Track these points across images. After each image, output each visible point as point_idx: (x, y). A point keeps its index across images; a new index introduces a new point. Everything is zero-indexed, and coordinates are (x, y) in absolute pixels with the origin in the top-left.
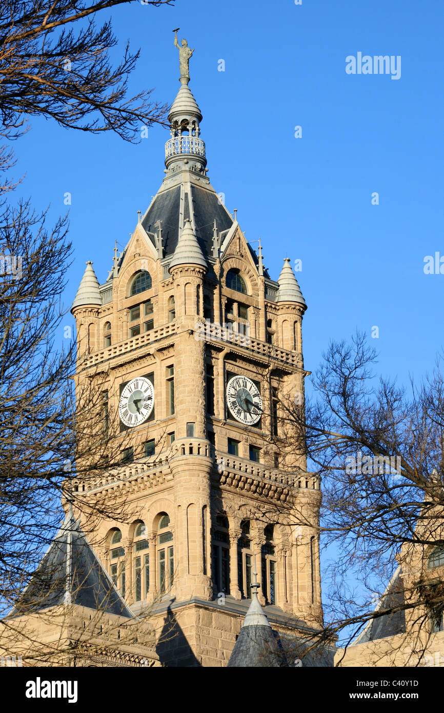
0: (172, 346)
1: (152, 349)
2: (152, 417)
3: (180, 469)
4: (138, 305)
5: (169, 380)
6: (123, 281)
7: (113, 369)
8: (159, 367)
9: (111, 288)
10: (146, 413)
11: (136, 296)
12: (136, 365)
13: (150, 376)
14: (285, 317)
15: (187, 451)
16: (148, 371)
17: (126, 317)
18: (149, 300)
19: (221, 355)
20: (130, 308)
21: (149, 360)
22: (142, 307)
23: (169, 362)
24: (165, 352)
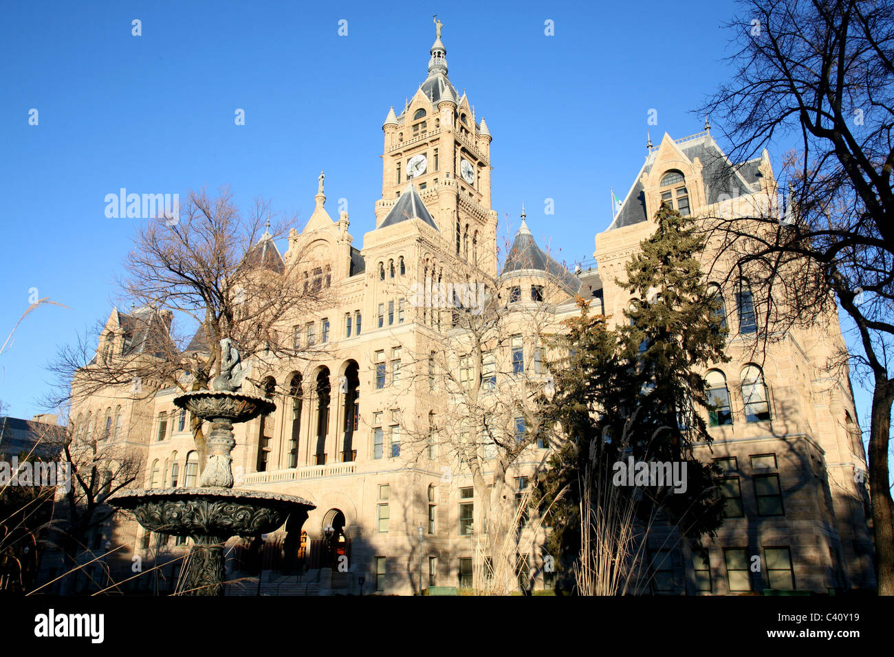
0: (438, 139)
1: (427, 141)
2: (425, 172)
3: (443, 192)
4: (418, 124)
5: (435, 155)
6: (410, 113)
7: (405, 151)
8: (430, 150)
9: (404, 118)
10: (422, 171)
11: (417, 120)
12: (417, 150)
13: (425, 154)
14: (483, 142)
15: (447, 184)
16: (424, 152)
17: (411, 130)
18: (424, 122)
19: (460, 148)
20: (413, 126)
21: (425, 146)
22: (420, 125)
23: (435, 147)
24: (434, 143)
